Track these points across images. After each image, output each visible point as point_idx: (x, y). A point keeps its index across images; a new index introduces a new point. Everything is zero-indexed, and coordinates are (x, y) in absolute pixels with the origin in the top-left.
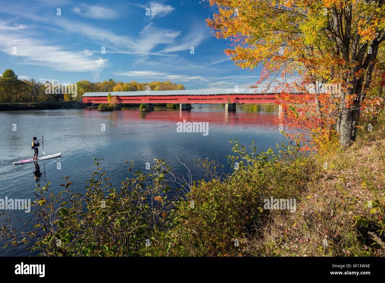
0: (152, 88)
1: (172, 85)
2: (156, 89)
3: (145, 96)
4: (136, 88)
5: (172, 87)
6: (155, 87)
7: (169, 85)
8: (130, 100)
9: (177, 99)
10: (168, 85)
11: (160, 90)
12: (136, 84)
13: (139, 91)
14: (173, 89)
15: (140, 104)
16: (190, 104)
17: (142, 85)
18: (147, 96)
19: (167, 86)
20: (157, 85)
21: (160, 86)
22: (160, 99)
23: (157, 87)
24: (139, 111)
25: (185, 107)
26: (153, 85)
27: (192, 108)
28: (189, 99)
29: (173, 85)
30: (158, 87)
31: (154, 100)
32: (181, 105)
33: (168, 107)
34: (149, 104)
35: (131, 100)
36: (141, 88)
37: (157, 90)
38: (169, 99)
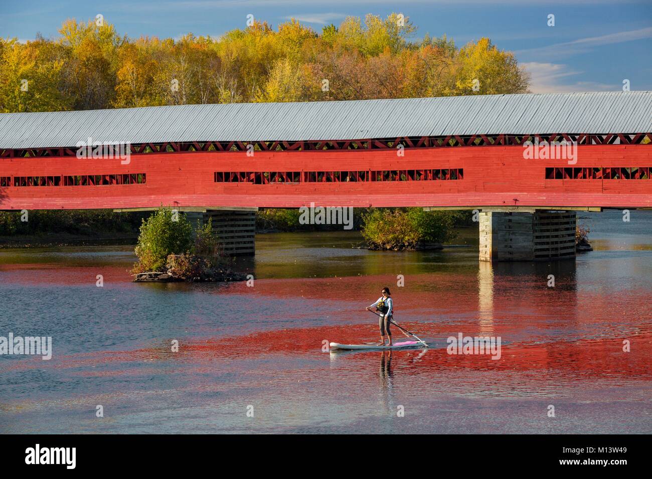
0: (241, 78)
1: (413, 48)
2: (272, 88)
3: (185, 147)
4: (112, 81)
5: (412, 64)
6: (263, 70)
7: (385, 56)
8: (56, 181)
9: (457, 174)
10: (375, 52)
11: (308, 95)
12: (106, 51)
13: (129, 104)
14: (419, 90)
15: (147, 215)
16: (567, 218)
17: (160, 55)
18: (203, 147)
19: (371, 59)
20: (284, 56)
21: (303, 60)
22: (313, 177)
23: (283, 71)
24: (135, 272)
25: (524, 243)
26: (251, 52)
27: (584, 247)
28: (559, 176)
29: (422, 51)
30: (294, 68)
31: (259, 179)
32: (485, 222)
33: (378, 239)
34: (220, 218)
35: (70, 181)
36: (150, 81)
37: (285, 96)
38: (387, 176)
